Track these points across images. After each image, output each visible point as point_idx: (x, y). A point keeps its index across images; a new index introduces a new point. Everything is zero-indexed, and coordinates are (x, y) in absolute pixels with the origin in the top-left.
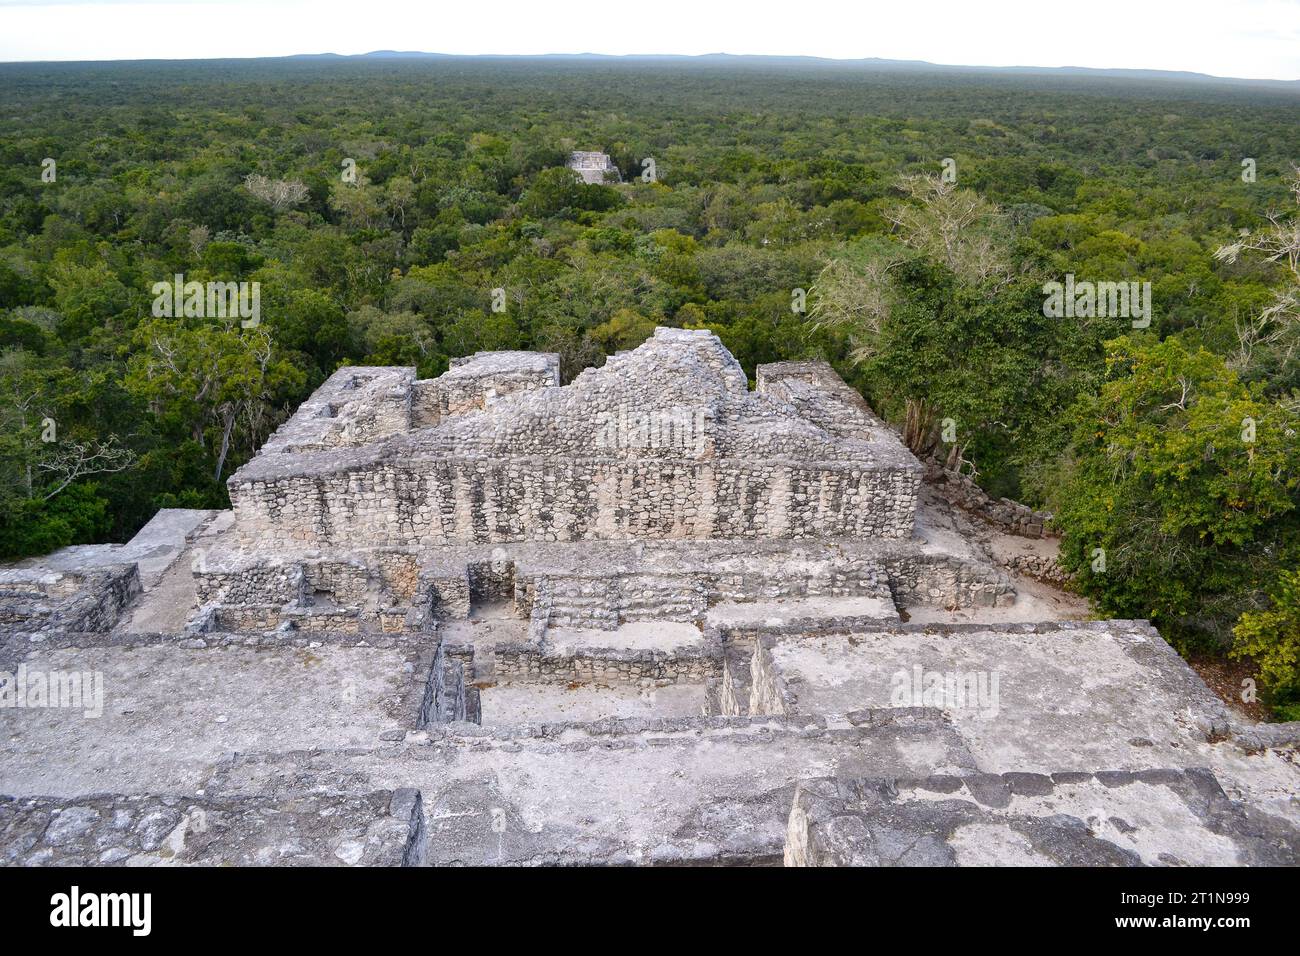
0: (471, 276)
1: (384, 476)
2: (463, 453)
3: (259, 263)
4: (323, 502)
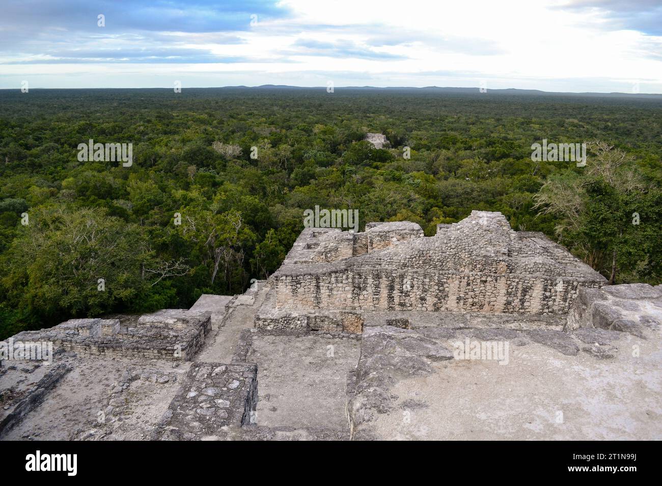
0: (324, 192)
1: (348, 276)
2: (385, 266)
3: (222, 183)
4: (318, 287)
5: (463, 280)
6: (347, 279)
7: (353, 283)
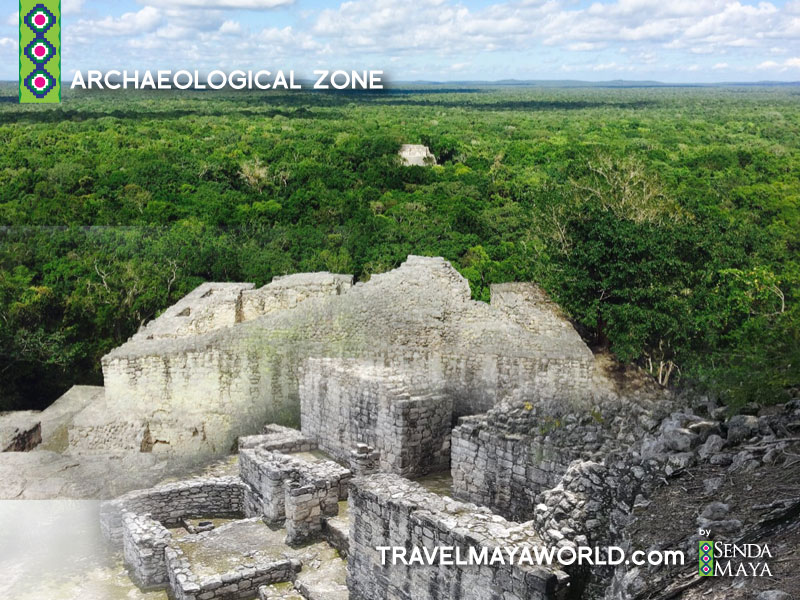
1: (212, 355)
4: (167, 373)
5: (378, 358)
6: (211, 360)
7: (220, 366)
